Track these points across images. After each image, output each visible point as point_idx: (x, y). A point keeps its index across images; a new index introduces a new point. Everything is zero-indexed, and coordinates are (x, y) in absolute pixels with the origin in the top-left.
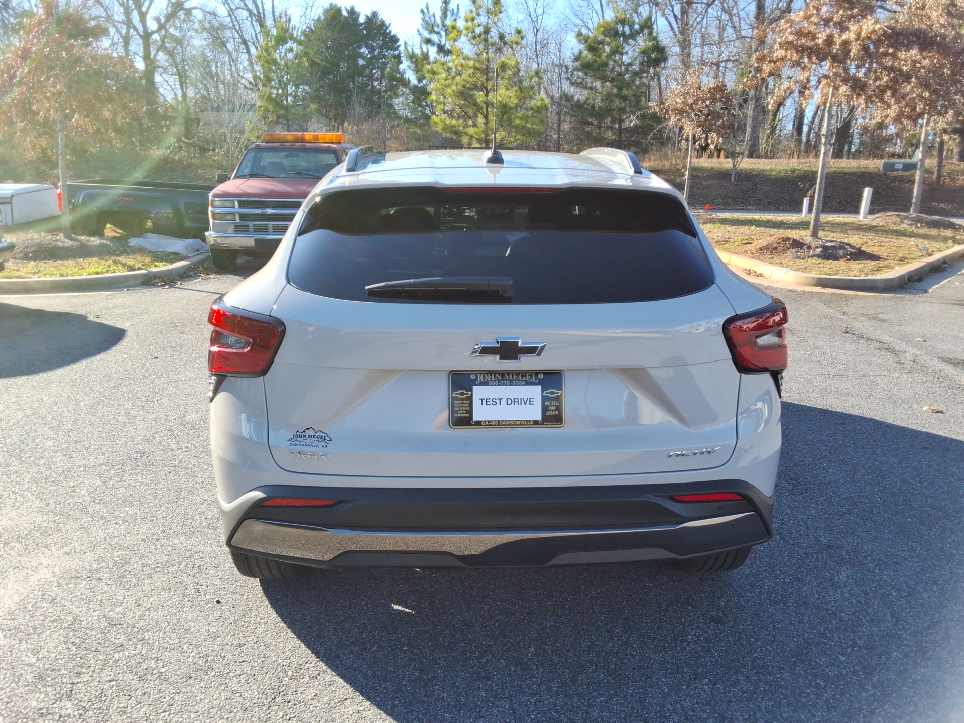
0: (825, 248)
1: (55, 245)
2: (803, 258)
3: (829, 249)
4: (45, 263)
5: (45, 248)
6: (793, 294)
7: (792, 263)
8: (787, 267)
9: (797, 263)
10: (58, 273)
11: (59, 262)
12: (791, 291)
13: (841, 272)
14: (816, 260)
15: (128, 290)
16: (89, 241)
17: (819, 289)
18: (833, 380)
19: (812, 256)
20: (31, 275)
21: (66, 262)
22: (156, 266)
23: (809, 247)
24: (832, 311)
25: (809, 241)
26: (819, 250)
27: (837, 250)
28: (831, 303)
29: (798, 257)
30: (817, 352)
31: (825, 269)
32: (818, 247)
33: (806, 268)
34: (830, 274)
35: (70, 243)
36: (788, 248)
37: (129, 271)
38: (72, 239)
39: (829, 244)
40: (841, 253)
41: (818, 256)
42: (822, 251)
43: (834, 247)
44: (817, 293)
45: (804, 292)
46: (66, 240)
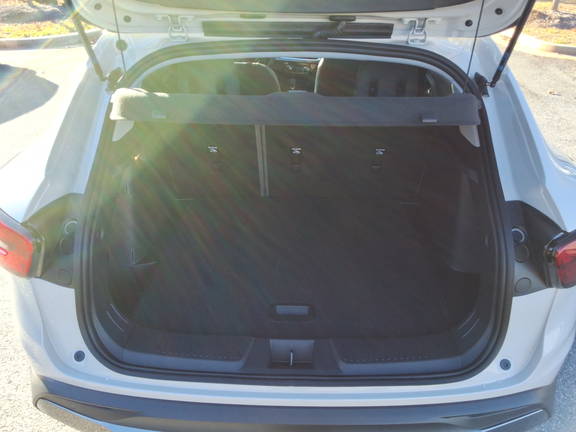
0: (562, 19)
1: (22, 12)
2: (545, 27)
3: (564, 20)
4: (16, 25)
5: (15, 13)
6: (537, 59)
7: (537, 31)
8: (533, 35)
9: (541, 32)
10: (24, 34)
11: (25, 25)
12: (535, 56)
13: (572, 41)
14: (554, 30)
15: (69, 48)
16: (45, 8)
17: (556, 55)
18: (569, 146)
19: (552, 26)
20: (5, 35)
21: (29, 25)
22: (89, 28)
23: (550, 19)
24: (565, 77)
25: (550, 13)
26: (557, 21)
27: (570, 21)
28: (565, 68)
29: (541, 26)
30: (557, 117)
31: (561, 38)
32: (556, 19)
33: (547, 37)
34: (565, 43)
35: (33, 10)
36: (535, 19)
37: (70, 32)
38: (34, 7)
39: (565, 16)
40: (573, 24)
41: (556, 26)
42: (559, 22)
43: (568, 19)
44: (555, 59)
45: (545, 58)
46: (30, 8)
